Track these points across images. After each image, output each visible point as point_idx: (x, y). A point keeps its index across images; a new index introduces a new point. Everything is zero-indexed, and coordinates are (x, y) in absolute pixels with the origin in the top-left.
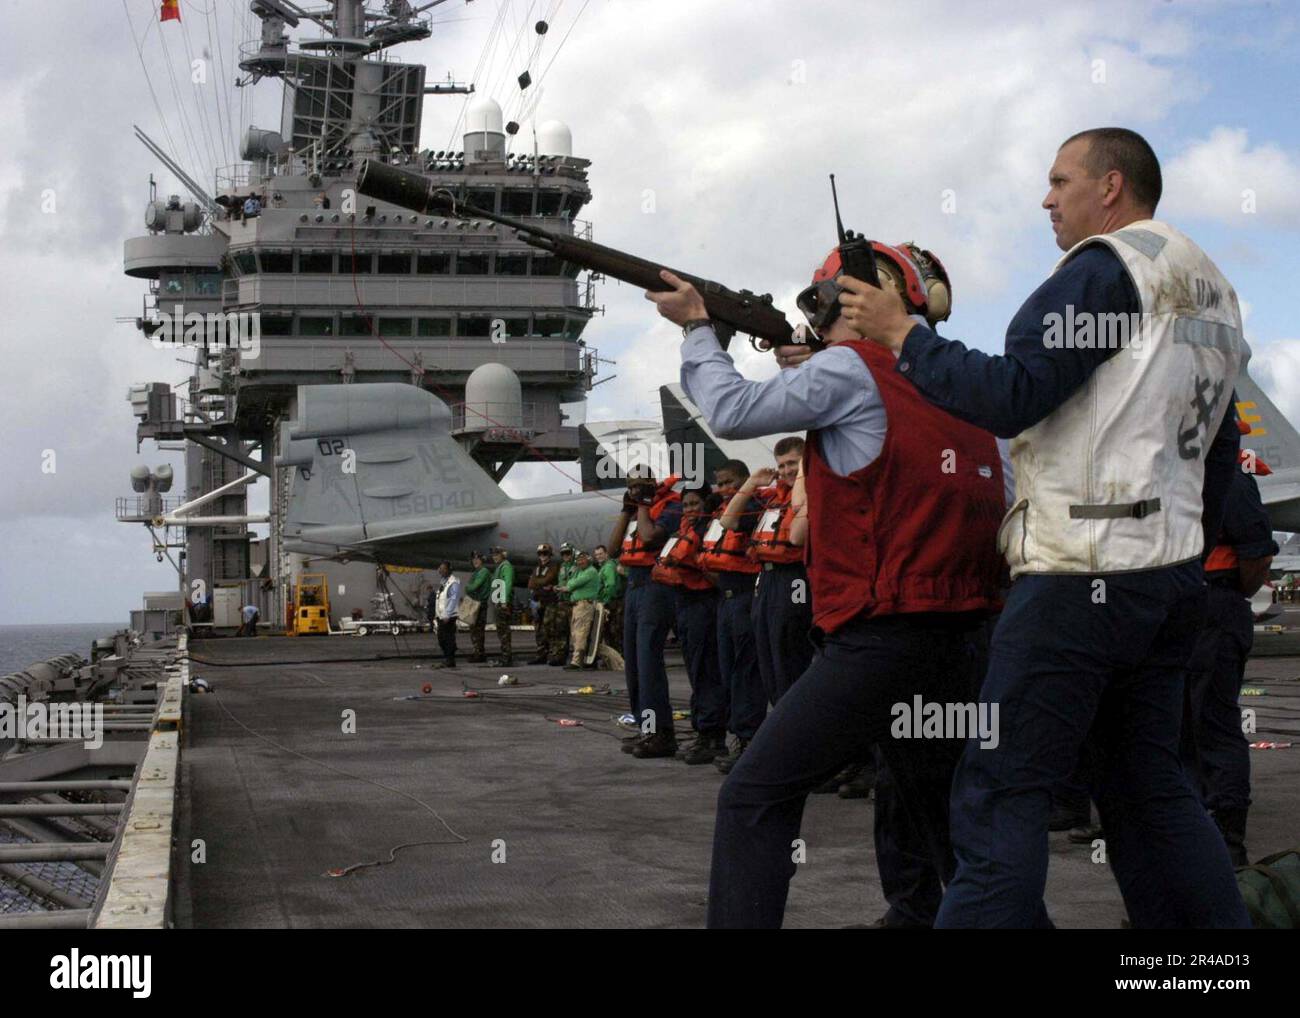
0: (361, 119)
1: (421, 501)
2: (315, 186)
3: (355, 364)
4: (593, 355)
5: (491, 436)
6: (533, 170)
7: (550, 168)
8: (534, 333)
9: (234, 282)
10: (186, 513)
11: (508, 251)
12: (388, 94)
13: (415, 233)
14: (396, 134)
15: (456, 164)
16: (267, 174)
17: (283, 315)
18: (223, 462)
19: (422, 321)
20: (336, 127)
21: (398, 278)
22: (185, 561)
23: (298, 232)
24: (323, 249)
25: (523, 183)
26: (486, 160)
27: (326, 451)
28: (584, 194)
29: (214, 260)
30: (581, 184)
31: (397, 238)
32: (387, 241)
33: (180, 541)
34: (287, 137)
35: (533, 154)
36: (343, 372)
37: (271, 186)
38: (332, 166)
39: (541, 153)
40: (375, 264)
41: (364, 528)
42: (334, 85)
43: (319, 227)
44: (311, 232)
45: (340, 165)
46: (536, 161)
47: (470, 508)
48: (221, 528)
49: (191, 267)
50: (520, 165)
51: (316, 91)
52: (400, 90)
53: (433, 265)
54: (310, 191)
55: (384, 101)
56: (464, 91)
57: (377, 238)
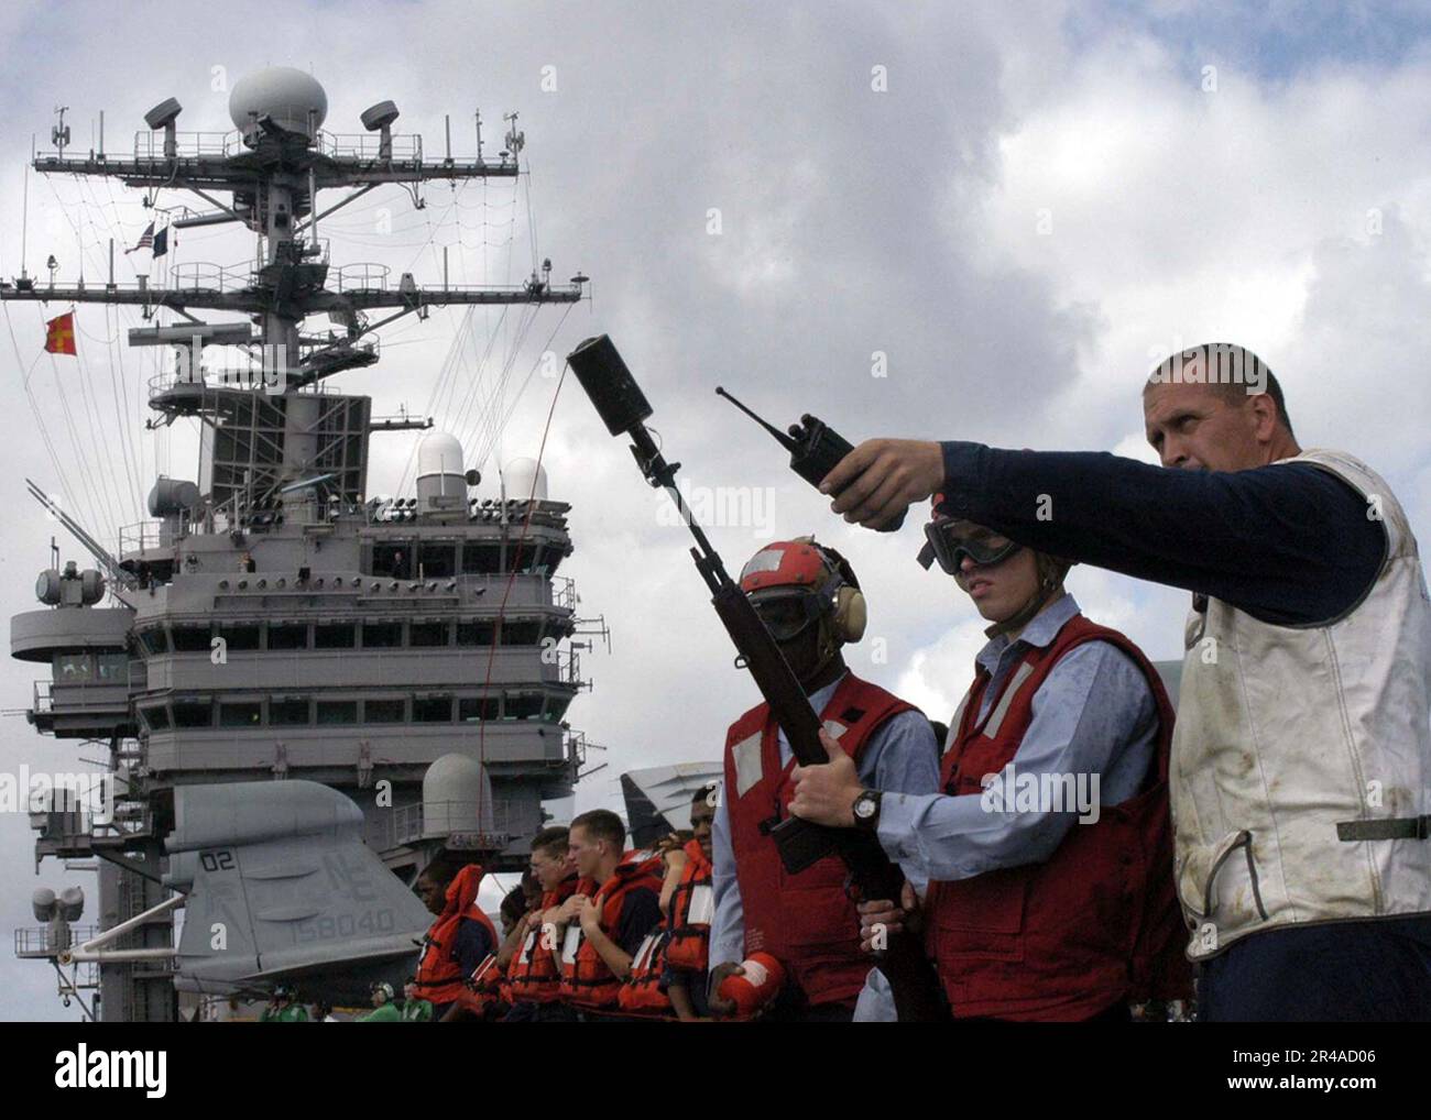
0: (293, 462)
1: (327, 924)
2: (237, 545)
3: (289, 759)
4: (579, 740)
5: (454, 843)
6: (500, 519)
7: (522, 515)
8: (507, 715)
9: (142, 663)
10: (99, 946)
11: (472, 616)
12: (327, 432)
13: (359, 598)
14: (338, 481)
15: (407, 513)
16: (180, 533)
17: (200, 703)
18: (144, 883)
19: (369, 704)
20: (266, 473)
21: (338, 653)
22: (100, 1006)
23: (217, 600)
24: (247, 621)
25: (489, 534)
26: (443, 507)
27: (210, 865)
28: (564, 545)
29: (118, 638)
30: (560, 534)
31: (338, 604)
32: (325, 608)
33: (94, 981)
34: (206, 489)
35: (500, 499)
36: (274, 769)
37: (185, 547)
38: (258, 521)
39: (509, 497)
40: (311, 637)
41: (258, 959)
42: (261, 423)
43: (242, 594)
44: (233, 600)
45: (267, 519)
46: (503, 507)
47: (389, 931)
48: (144, 964)
49: (91, 647)
50: (485, 513)
51: (240, 431)
52: (340, 427)
53: (381, 636)
54: (231, 552)
55: (321, 441)
56: (420, 426)
57: (311, 605)
